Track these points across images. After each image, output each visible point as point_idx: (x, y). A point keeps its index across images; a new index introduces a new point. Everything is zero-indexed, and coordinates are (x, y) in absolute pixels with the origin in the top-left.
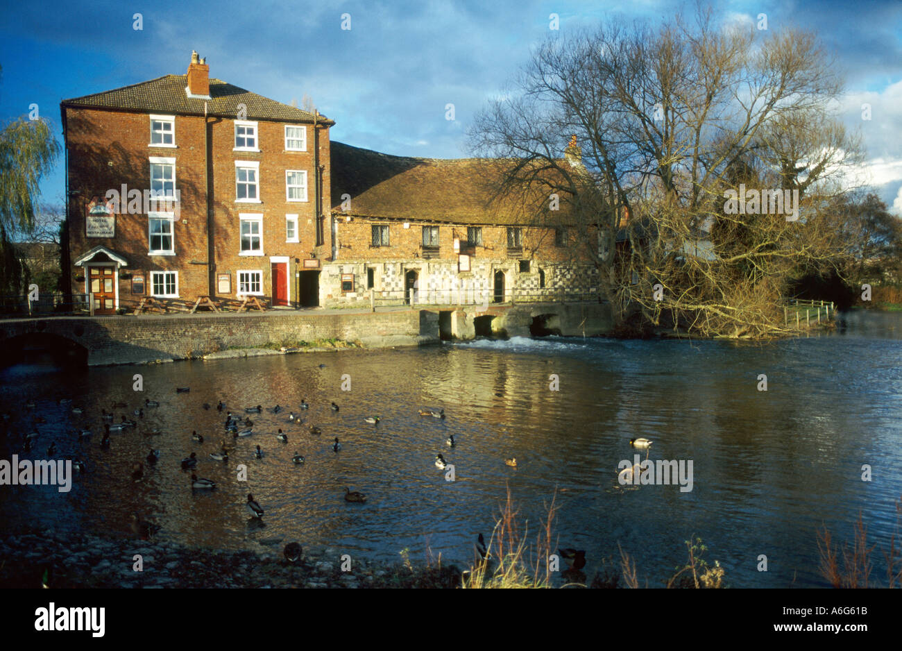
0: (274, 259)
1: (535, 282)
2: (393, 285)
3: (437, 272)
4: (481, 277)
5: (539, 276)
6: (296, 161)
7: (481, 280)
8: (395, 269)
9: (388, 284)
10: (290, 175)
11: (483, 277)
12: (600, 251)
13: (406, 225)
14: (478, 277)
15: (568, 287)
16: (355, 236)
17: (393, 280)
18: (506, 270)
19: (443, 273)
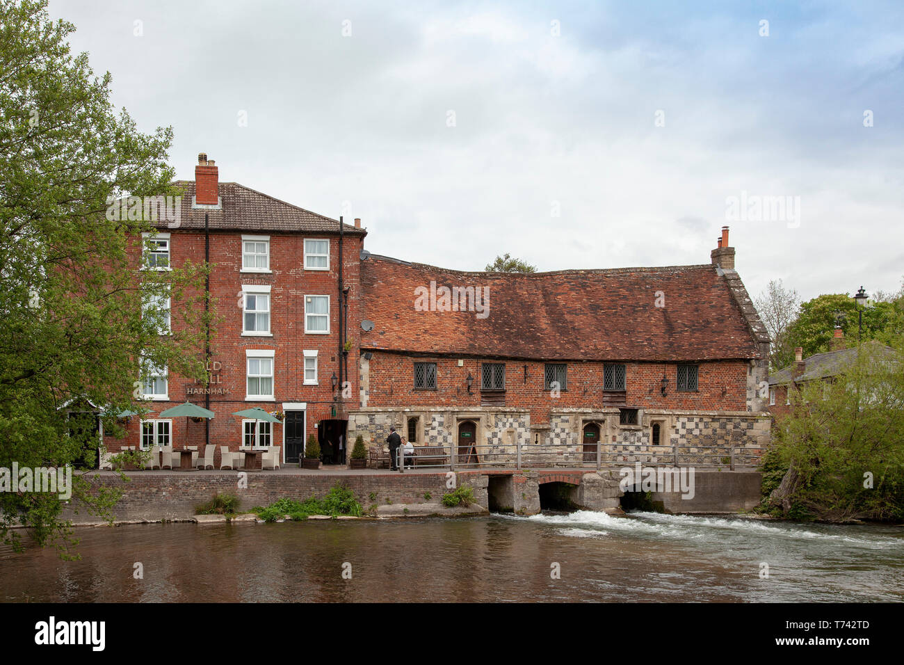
0: (287, 406)
1: (644, 439)
2: (440, 439)
3: (500, 424)
4: (563, 430)
5: (650, 431)
6: (315, 282)
7: (563, 436)
8: (442, 419)
9: (433, 438)
10: (309, 300)
11: (567, 431)
12: (748, 396)
13: (461, 363)
14: (558, 430)
15: (695, 446)
16: (390, 377)
17: (439, 433)
18: (603, 421)
19: (508, 425)
